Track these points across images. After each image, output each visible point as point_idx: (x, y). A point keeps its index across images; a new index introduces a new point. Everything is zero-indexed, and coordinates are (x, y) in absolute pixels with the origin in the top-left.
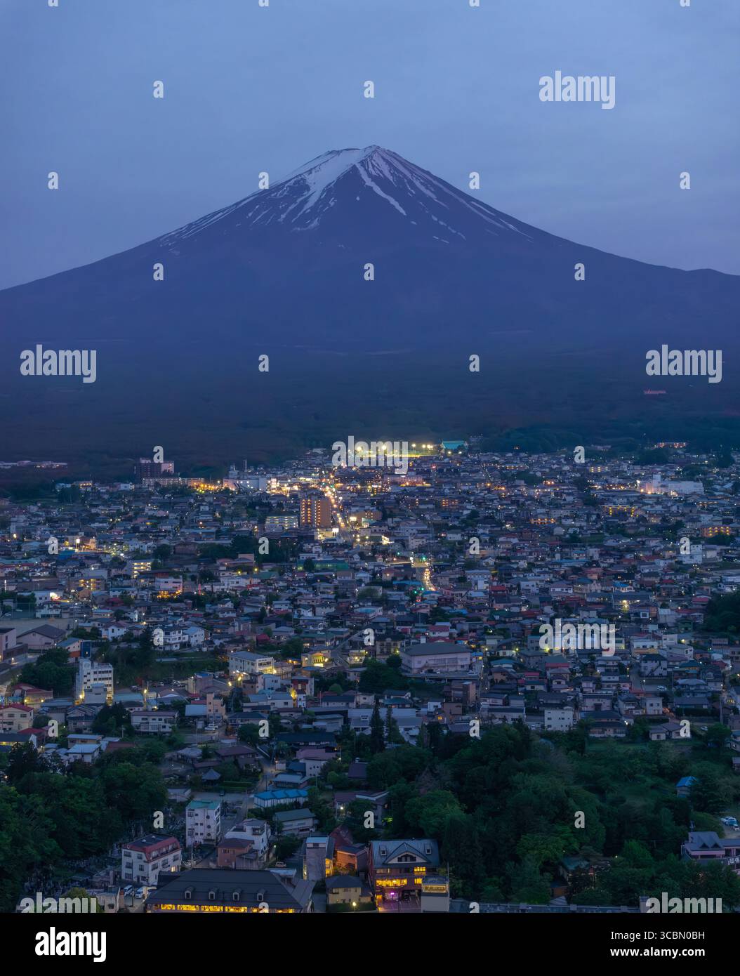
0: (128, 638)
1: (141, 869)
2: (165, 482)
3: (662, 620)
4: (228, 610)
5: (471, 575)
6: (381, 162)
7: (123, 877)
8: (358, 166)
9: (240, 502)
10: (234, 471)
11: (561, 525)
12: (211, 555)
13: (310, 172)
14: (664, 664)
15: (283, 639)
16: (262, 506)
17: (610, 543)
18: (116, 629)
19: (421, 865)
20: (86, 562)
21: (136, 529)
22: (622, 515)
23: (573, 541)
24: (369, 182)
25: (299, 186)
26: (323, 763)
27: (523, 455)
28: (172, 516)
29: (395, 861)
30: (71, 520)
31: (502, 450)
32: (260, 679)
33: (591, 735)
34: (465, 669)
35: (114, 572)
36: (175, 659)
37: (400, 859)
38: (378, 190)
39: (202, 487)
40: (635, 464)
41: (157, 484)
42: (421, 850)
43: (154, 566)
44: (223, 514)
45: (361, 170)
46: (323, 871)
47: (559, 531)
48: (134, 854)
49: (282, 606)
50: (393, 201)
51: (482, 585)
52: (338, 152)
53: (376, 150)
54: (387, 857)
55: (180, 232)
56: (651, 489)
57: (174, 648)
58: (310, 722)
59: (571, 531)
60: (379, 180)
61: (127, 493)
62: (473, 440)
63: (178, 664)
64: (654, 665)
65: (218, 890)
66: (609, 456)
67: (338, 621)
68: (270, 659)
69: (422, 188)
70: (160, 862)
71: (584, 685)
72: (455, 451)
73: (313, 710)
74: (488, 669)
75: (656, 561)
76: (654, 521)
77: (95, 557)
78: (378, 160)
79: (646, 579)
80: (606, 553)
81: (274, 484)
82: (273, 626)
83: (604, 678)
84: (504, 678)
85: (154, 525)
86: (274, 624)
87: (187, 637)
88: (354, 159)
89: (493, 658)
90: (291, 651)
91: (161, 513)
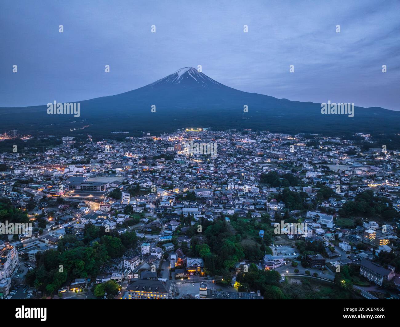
0: (135, 184)
1: (129, 266)
2: (148, 138)
3: (251, 179)
4: (158, 175)
5: (210, 165)
6: (193, 70)
7: (125, 267)
8: (188, 71)
9: (163, 143)
10: (162, 136)
11: (228, 151)
12: (155, 158)
13: (178, 72)
14: (253, 194)
15: (169, 184)
16: (167, 145)
17: (238, 156)
18: (132, 182)
19: (199, 266)
20: (129, 159)
21: (140, 150)
22: (240, 148)
23: (230, 155)
24: (190, 74)
25: (176, 75)
26: (176, 227)
27: (219, 131)
28: (149, 147)
29: (193, 266)
30: (128, 147)
31: (215, 130)
32: (163, 198)
33: (238, 216)
34: (209, 194)
35: (134, 162)
36: (145, 190)
37: (194, 265)
38: (191, 76)
39: (155, 139)
40: (241, 134)
41: (146, 138)
42: (199, 262)
43: (143, 162)
44: (159, 146)
45: (188, 72)
46: (175, 265)
47: (227, 152)
48: (127, 262)
49: (169, 174)
50: (194, 78)
51: (212, 169)
52: (184, 68)
53: (191, 68)
54: (191, 264)
55: (153, 83)
56: (245, 141)
57: (145, 187)
58: (174, 211)
59: (230, 153)
60: (192, 74)
61: (140, 140)
62: (209, 128)
63: (146, 191)
64: (251, 194)
65: (145, 286)
66: (236, 132)
67: (181, 179)
68: (166, 191)
69: (200, 76)
70: (134, 263)
71: (236, 200)
72: (206, 130)
73: (175, 207)
74: (214, 195)
75: (248, 162)
76: (247, 150)
77: (131, 159)
78: (191, 70)
79: (247, 167)
80: (238, 159)
81: (170, 138)
82: (167, 181)
83: (240, 198)
84: (218, 197)
85: (144, 149)
86: (167, 180)
87: (148, 184)
88: (187, 69)
89: (215, 191)
90: (171, 187)
91: (146, 146)
